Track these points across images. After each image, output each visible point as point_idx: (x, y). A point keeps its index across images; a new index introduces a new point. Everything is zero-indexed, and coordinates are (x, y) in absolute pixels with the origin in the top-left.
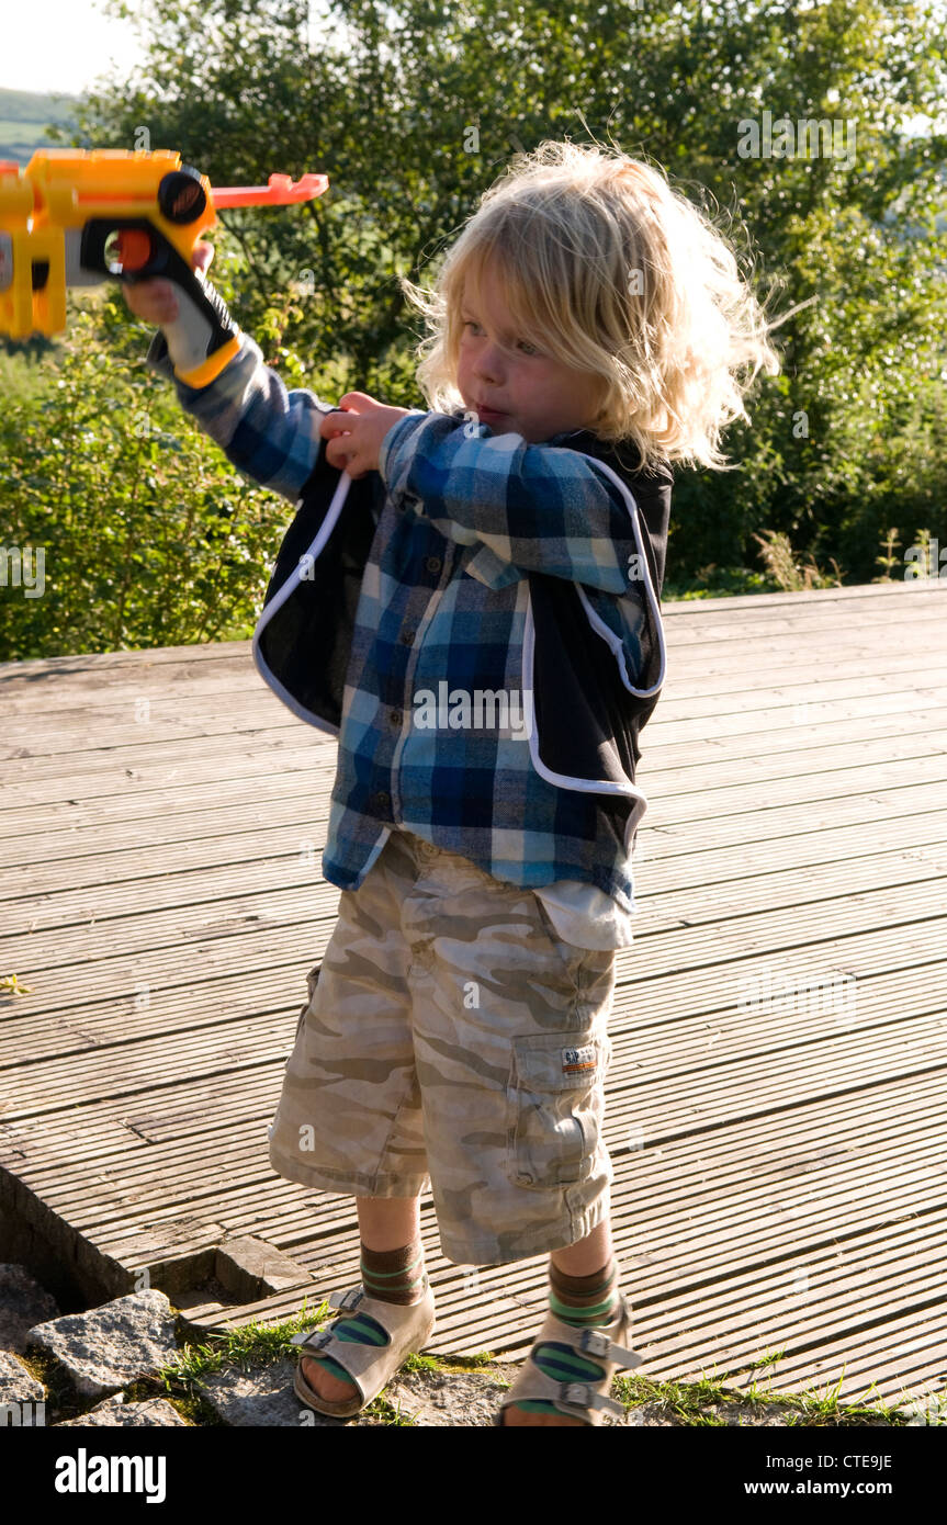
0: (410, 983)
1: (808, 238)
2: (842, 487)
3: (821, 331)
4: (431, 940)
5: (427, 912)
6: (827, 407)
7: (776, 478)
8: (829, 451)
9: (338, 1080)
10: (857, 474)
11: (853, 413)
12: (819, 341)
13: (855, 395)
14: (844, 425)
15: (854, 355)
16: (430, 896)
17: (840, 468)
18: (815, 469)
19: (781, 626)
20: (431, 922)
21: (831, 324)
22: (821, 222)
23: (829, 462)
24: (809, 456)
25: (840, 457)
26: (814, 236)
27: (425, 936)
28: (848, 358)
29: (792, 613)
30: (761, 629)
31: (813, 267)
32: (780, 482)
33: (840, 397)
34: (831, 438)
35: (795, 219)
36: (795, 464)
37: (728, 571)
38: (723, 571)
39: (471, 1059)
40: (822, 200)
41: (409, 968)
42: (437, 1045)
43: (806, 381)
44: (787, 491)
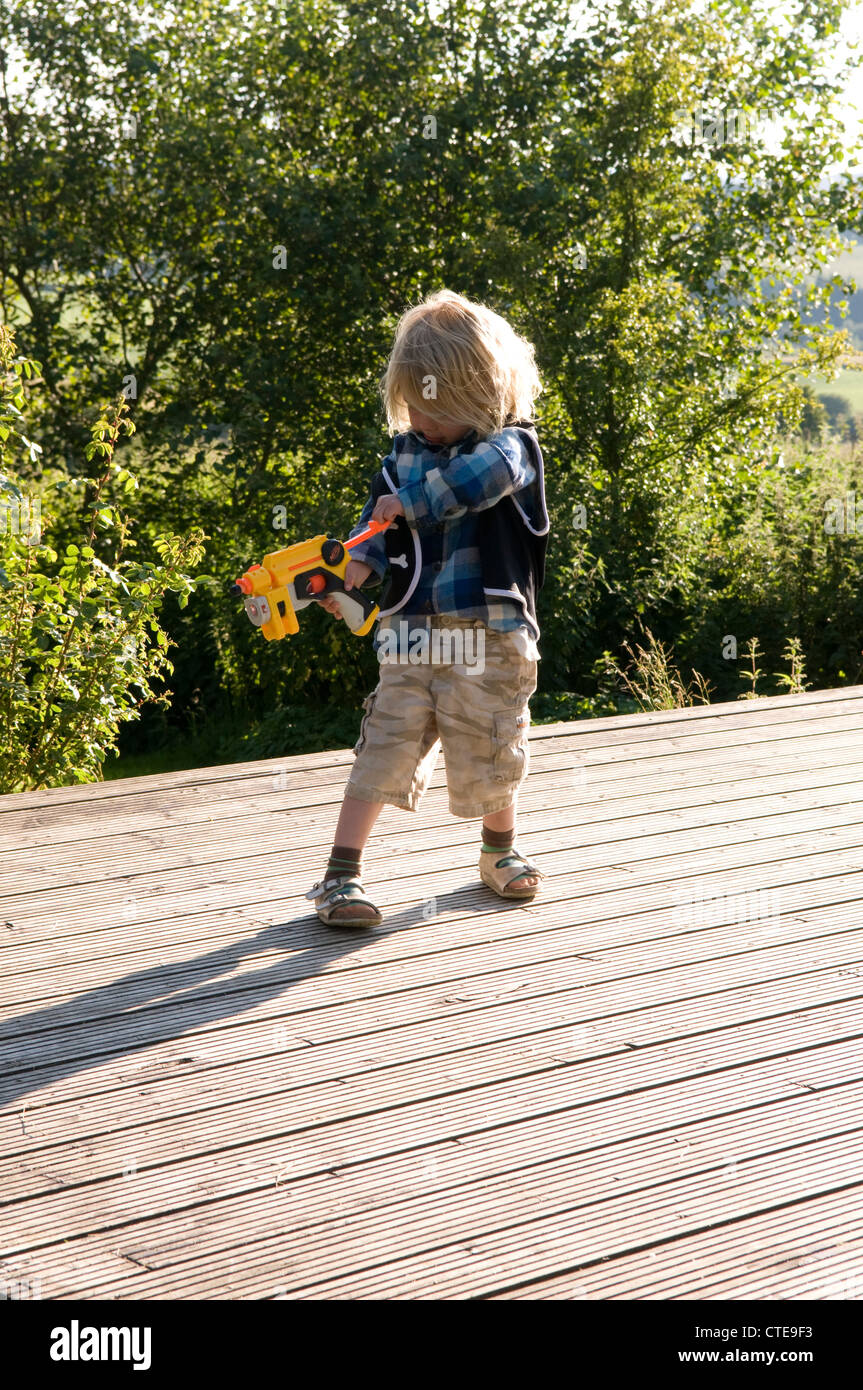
1: (623, 313)
2: (675, 594)
3: (642, 418)
6: (654, 502)
7: (600, 585)
8: (659, 554)
10: (691, 581)
11: (683, 510)
12: (639, 429)
13: (684, 489)
14: (674, 523)
15: (681, 444)
17: (671, 572)
18: (643, 575)
19: (666, 747)
21: (653, 409)
22: (637, 295)
23: (660, 566)
24: (635, 560)
25: (671, 560)
26: (631, 310)
28: (675, 447)
29: (675, 731)
30: (645, 750)
31: (630, 346)
32: (604, 590)
33: (668, 491)
34: (661, 538)
35: (608, 292)
36: (619, 569)
37: (553, 697)
38: (547, 696)
40: (636, 268)
43: (630, 474)
44: (612, 601)
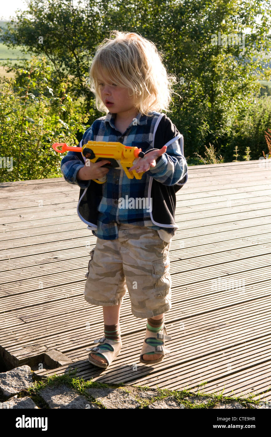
0: (121, 252)
1: (217, 62)
2: (226, 134)
3: (220, 90)
4: (127, 241)
5: (125, 234)
6: (222, 111)
7: (207, 132)
8: (223, 124)
9: (103, 278)
10: (230, 131)
11: (229, 113)
12: (220, 92)
13: (230, 108)
14: (227, 117)
15: (230, 97)
16: (125, 230)
17: (225, 129)
18: (218, 129)
19: (208, 174)
20: (126, 236)
21: (223, 88)
22: (221, 58)
23: (222, 127)
24: (216, 125)
25: (225, 126)
26: (219, 61)
27: (125, 240)
28: (228, 97)
29: (211, 170)
30: (202, 175)
31: (219, 70)
32: (208, 133)
33: (225, 108)
34: (223, 120)
35: (213, 56)
36: (213, 128)
37: (194, 159)
38: (192, 158)
39: (143, 269)
40: (221, 52)
41: (120, 248)
42: (132, 266)
43: (216, 104)
44: (210, 135)
